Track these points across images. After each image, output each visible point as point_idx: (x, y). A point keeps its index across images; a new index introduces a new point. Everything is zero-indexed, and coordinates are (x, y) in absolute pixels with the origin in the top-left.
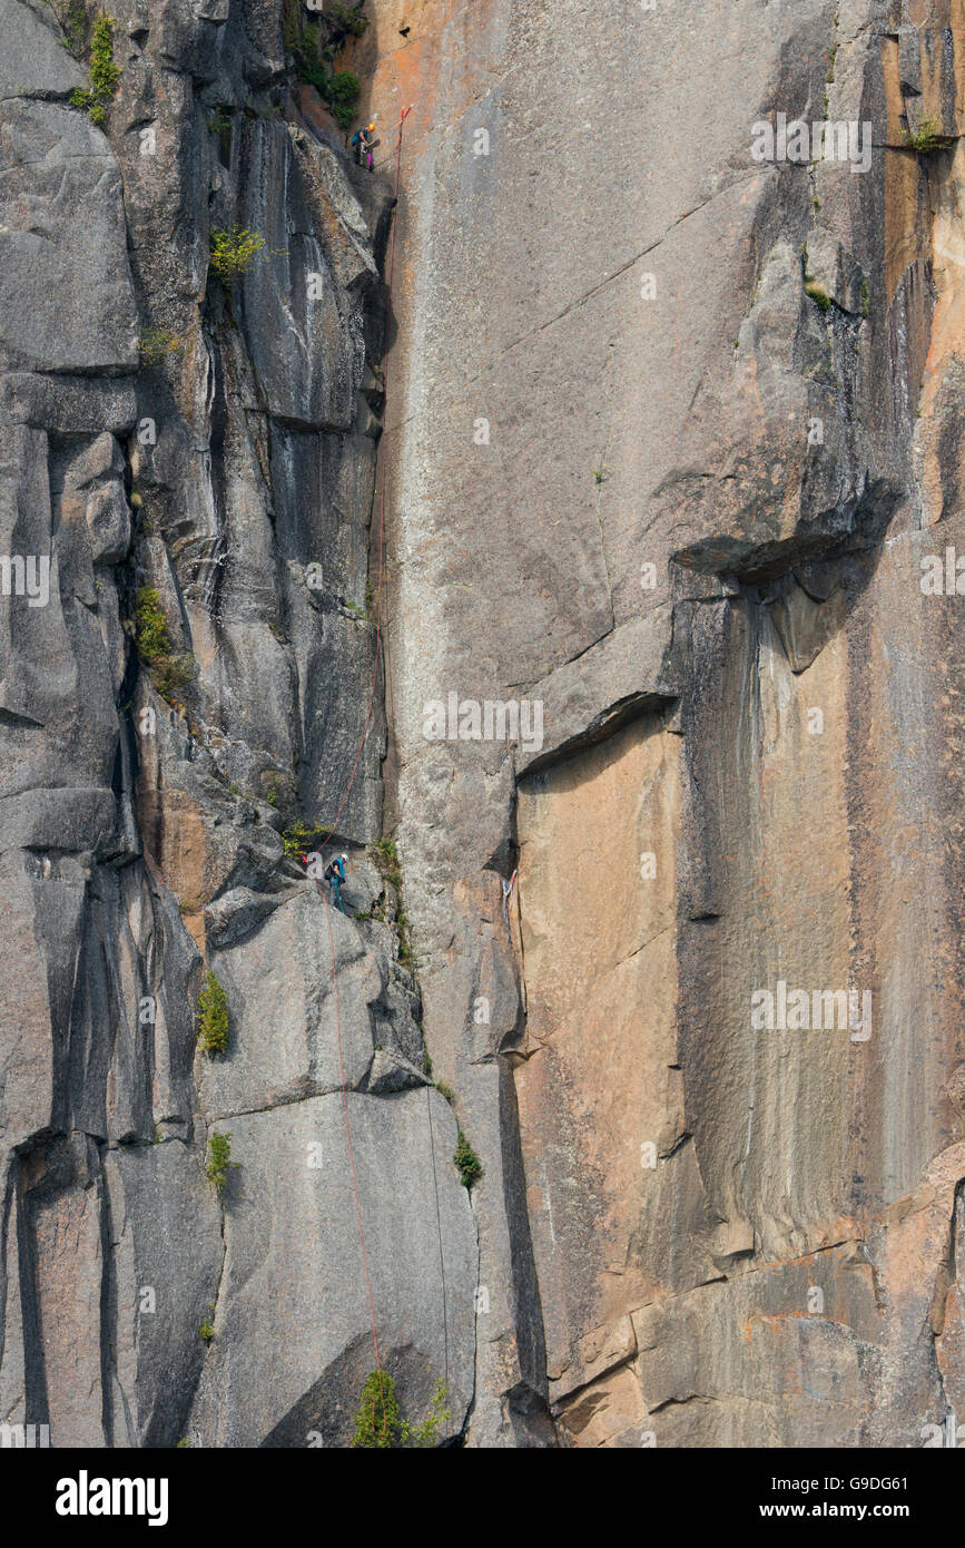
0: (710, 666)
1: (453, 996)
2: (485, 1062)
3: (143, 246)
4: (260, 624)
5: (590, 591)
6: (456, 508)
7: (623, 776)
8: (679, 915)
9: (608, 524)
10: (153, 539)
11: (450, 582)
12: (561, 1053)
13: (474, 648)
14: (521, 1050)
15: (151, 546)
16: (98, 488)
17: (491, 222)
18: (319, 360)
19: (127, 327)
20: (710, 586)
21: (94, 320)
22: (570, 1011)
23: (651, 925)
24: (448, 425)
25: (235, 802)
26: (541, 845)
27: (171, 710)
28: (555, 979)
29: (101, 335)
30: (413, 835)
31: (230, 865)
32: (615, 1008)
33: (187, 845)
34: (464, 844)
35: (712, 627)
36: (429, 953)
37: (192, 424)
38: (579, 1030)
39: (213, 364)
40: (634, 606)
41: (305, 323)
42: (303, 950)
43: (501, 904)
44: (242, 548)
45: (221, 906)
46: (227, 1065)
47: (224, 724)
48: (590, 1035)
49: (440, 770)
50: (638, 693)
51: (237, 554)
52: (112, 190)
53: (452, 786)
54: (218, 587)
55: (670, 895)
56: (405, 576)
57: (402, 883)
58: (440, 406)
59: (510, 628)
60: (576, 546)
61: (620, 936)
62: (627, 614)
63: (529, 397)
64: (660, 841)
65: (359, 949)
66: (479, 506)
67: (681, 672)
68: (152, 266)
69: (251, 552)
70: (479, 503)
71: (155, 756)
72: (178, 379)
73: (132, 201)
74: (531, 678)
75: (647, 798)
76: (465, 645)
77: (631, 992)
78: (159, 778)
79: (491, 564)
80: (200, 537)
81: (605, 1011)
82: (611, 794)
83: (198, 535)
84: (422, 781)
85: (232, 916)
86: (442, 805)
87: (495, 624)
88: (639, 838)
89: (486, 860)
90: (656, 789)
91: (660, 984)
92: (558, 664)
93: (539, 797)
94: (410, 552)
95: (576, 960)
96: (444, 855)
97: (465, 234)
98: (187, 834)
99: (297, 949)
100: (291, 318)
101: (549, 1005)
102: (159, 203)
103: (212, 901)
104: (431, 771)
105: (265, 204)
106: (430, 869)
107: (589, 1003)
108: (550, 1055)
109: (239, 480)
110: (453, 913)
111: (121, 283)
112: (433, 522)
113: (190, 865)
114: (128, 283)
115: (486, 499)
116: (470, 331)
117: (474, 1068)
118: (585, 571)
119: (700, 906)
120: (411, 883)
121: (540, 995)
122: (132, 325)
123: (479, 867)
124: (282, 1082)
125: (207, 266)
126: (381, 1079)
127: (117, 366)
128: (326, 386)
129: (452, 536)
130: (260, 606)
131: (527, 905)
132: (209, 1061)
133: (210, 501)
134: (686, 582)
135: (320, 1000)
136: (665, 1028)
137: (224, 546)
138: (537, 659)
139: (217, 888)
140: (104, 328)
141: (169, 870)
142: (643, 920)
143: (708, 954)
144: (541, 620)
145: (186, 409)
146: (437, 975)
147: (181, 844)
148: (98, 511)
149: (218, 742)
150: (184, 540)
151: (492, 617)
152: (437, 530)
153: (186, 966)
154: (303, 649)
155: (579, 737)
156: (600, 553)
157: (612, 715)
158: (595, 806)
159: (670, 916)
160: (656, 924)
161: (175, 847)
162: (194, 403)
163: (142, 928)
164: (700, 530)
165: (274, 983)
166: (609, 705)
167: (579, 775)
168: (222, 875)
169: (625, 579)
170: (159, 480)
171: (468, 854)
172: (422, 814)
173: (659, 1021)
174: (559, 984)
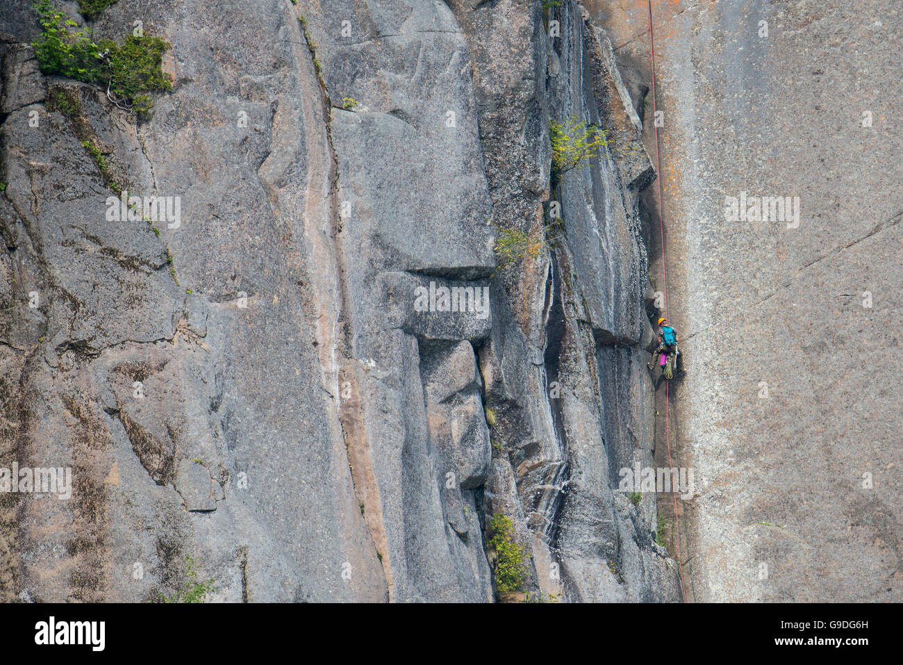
3: (491, 135)
4: (598, 560)
6: (760, 439)
10: (501, 460)
11: (759, 521)
13: (797, 598)
15: (498, 469)
16: (461, 402)
17: (769, 122)
18: (618, 267)
19: (483, 225)
21: (455, 215)
24: (740, 346)
29: (462, 233)
37: (528, 335)
39: (552, 269)
41: (605, 224)
44: (583, 476)
51: (579, 482)
52: (463, 71)
54: (559, 515)
56: (702, 511)
58: (728, 325)
59: (841, 580)
63: (840, 322)
66: (788, 440)
68: (499, 158)
69: (592, 480)
70: (788, 435)
72: (516, 283)
73: (483, 84)
79: (811, 506)
80: (545, 461)
83: (543, 458)
94: (706, 483)
97: (738, 134)
100: (594, 219)
102: (513, 89)
105: (571, 90)
109: (573, 398)
111: (476, 175)
112: (731, 452)
114: (482, 176)
115: (796, 432)
116: (757, 243)
122: (488, 223)
125: (551, 160)
127: (477, 268)
128: (624, 294)
129: (758, 471)
130: (600, 540)
133: (549, 421)
137: (567, 473)
140: (464, 226)
144: (877, 573)
145: (522, 317)
148: (464, 429)
150: (529, 463)
151: (817, 565)
152: (738, 462)
162: (531, 312)
170: (510, 396)
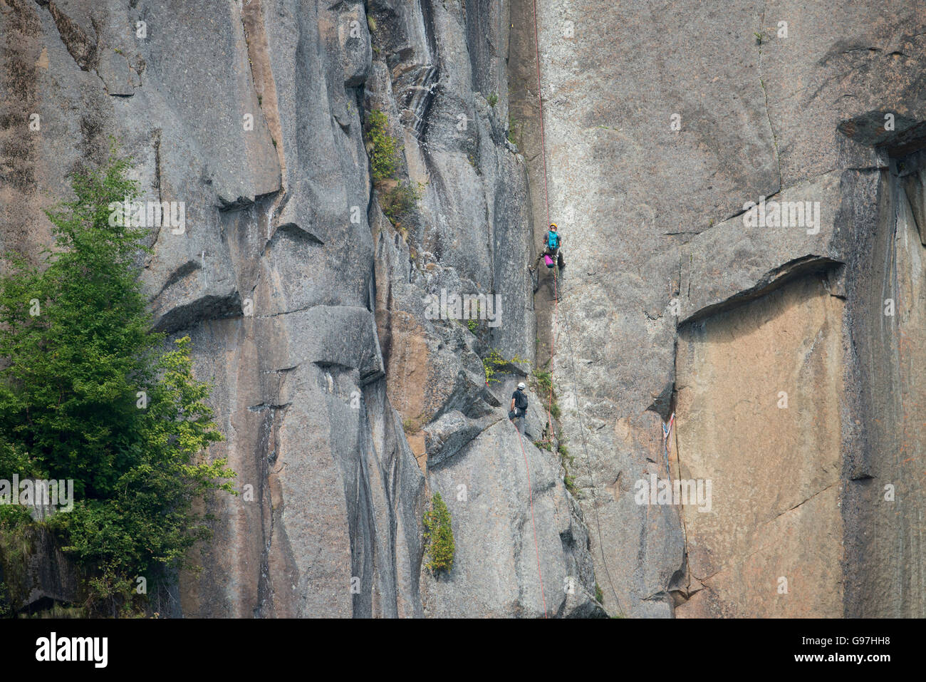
0: (866, 235)
1: (624, 532)
2: (656, 600)
4: (460, 153)
5: (754, 151)
6: (602, 52)
7: (781, 333)
8: (843, 474)
9: (771, 87)
10: (380, 62)
11: (598, 124)
12: (723, 597)
13: (629, 192)
14: (683, 589)
15: (377, 70)
16: (347, 10)
20: (868, 157)
22: (731, 555)
23: (815, 481)
25: (451, 327)
26: (700, 391)
27: (396, 233)
28: (715, 523)
30: (570, 369)
31: (450, 389)
32: (777, 558)
33: (411, 366)
34: (627, 384)
35: (868, 197)
36: (593, 486)
38: (741, 575)
40: (802, 170)
42: (505, 476)
43: (662, 445)
44: (450, 79)
45: (440, 427)
46: (450, 584)
47: (438, 250)
48: (752, 582)
49: (599, 309)
50: (810, 256)
51: (446, 85)
53: (612, 325)
54: (427, 114)
55: (835, 454)
56: (549, 114)
57: (560, 414)
59: (668, 178)
60: (737, 105)
61: (781, 488)
62: (794, 177)
64: (823, 400)
65: (550, 479)
66: (626, 53)
67: (848, 240)
69: (457, 83)
70: (626, 50)
71: (386, 277)
74: (691, 229)
75: (808, 356)
76: (619, 189)
77: (794, 544)
78: (389, 299)
79: (643, 112)
80: (418, 65)
81: (768, 559)
82: (768, 349)
83: (415, 62)
84: (578, 317)
85: (446, 439)
86: (602, 343)
87: (652, 171)
88: (800, 395)
89: (651, 401)
90: (819, 349)
91: (826, 539)
92: (720, 218)
93: (697, 345)
94: (553, 89)
95: (734, 506)
96: (604, 392)
98: (413, 355)
99: (500, 475)
101: (709, 548)
103: (430, 422)
104: (588, 309)
106: (589, 404)
107: (750, 551)
108: (711, 597)
109: (443, 10)
110: (618, 450)
112: (576, 63)
113: (413, 386)
115: (634, 47)
117: (646, 604)
118: (749, 131)
119: (860, 467)
120: (570, 415)
121: (699, 538)
123: (643, 408)
124: (499, 607)
126: (575, 609)
129: (599, 80)
130: (461, 137)
131: (685, 449)
132: (434, 579)
133: (422, 29)
134: (848, 151)
135: (520, 527)
136: (830, 584)
137: (436, 77)
138: (698, 210)
139: (436, 410)
141: (393, 389)
142: (806, 474)
143: (864, 514)
144: (700, 172)
146: (603, 509)
147: (406, 365)
148: (349, 33)
149: (432, 268)
150: (403, 66)
151: (648, 164)
152: (582, 72)
153: (416, 485)
154: (491, 180)
155: (747, 292)
156: (763, 115)
157: (781, 274)
158: (752, 359)
159: (835, 475)
160: (820, 480)
161: (400, 367)
163: (386, 445)
164: (867, 102)
165: (484, 507)
166: (779, 265)
167: (735, 327)
168: (441, 398)
169: (793, 143)
170: (389, 6)
171: (631, 394)
172: (578, 349)
173: (824, 576)
174: (718, 528)
